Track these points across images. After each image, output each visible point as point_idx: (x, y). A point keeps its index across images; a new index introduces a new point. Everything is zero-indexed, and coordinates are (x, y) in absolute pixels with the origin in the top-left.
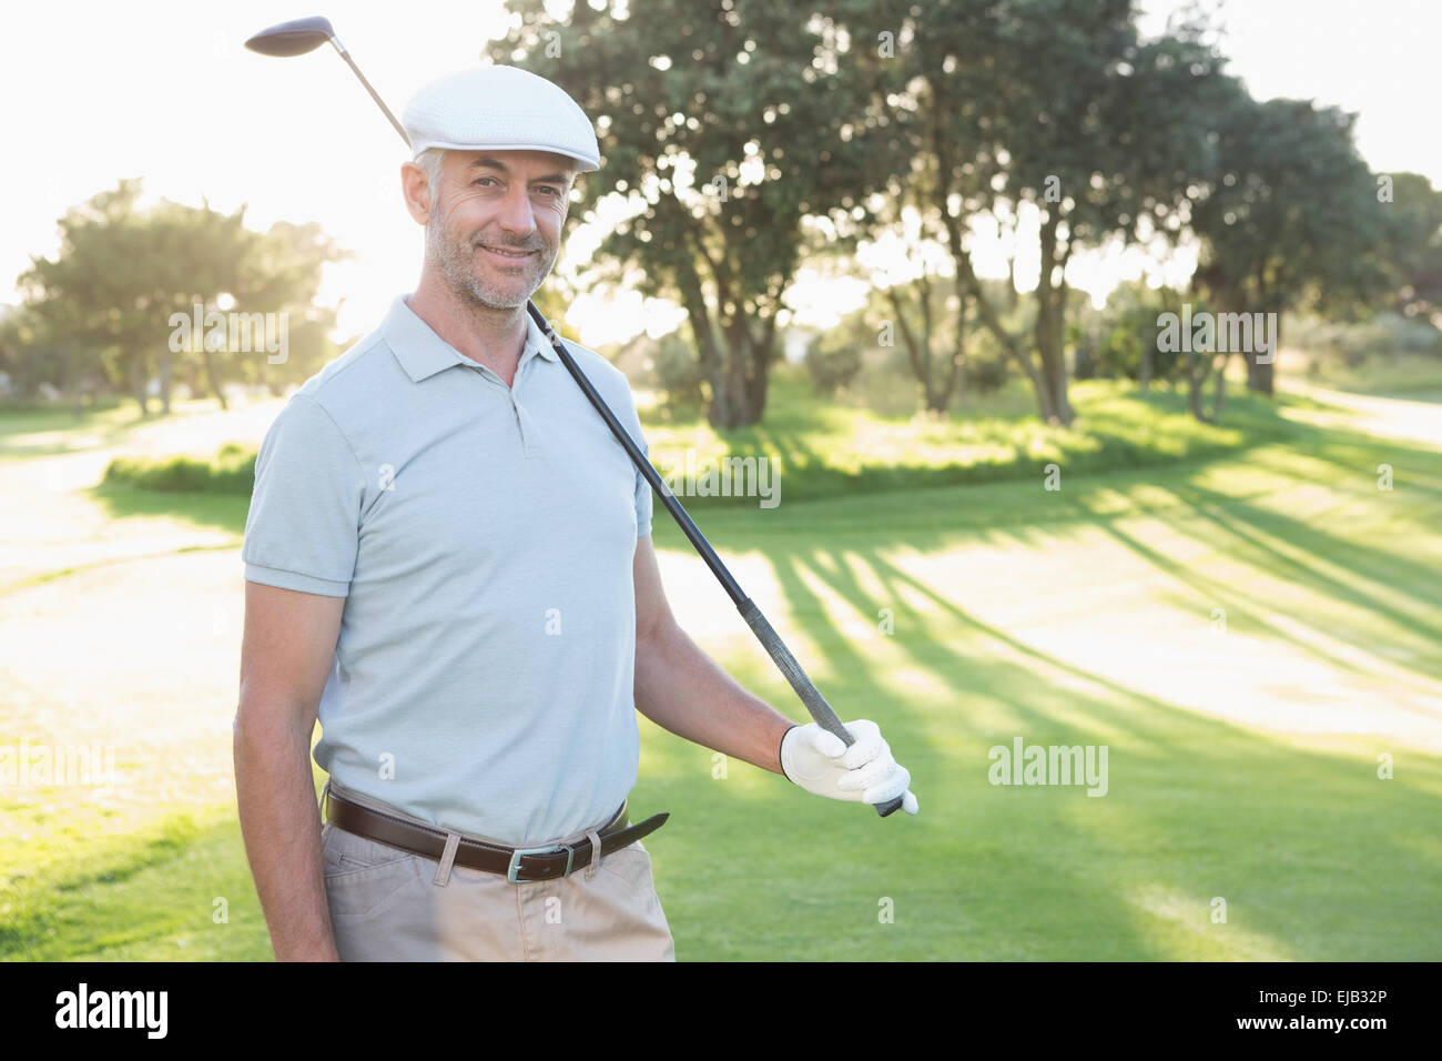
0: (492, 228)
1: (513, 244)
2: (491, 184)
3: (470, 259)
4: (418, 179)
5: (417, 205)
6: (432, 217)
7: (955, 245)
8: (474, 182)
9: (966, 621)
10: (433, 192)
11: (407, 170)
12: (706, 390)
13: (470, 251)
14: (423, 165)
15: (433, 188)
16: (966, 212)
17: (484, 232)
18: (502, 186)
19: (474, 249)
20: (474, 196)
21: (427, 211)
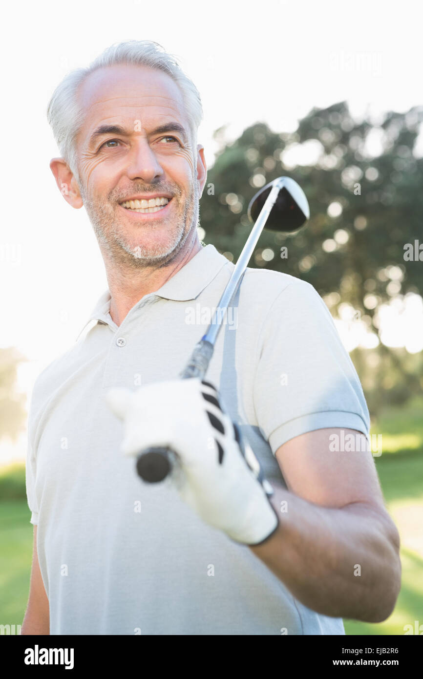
11: (54, 166)
18: (125, 144)
19: (114, 209)
20: (101, 160)
21: (79, 195)
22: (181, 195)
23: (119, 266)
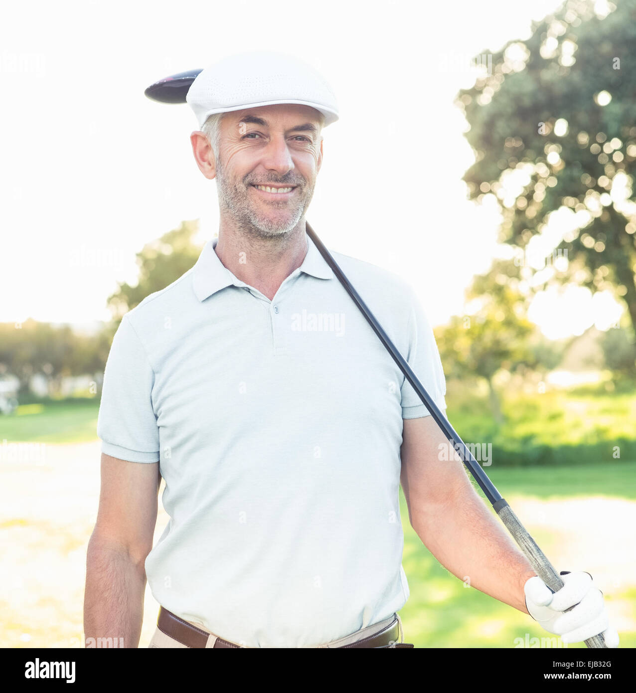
0: (260, 169)
1: (276, 180)
2: (257, 136)
3: (245, 196)
4: (204, 145)
5: (205, 164)
6: (217, 171)
8: (244, 137)
10: (215, 150)
11: (195, 137)
13: (244, 189)
14: (205, 132)
15: (215, 148)
17: (253, 174)
18: (265, 137)
19: (247, 188)
20: (244, 147)
21: (213, 168)
22: (305, 185)
23: (247, 236)
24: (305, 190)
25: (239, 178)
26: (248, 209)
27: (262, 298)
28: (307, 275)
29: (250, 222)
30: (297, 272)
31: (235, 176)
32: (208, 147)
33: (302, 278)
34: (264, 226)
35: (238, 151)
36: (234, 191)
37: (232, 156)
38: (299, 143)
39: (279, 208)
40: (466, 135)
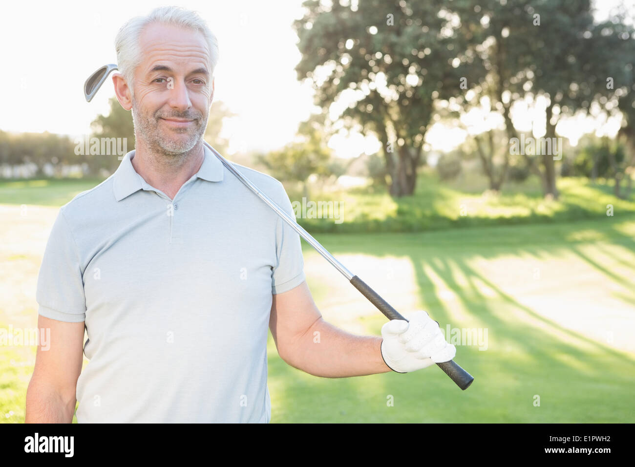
0: (166, 107)
2: (163, 81)
3: (155, 127)
4: (123, 84)
5: (124, 98)
6: (133, 105)
7: (506, 114)
8: (153, 81)
9: (507, 299)
10: (131, 89)
11: (116, 77)
12: (388, 179)
14: (123, 75)
15: (131, 87)
16: (512, 101)
19: (157, 121)
20: (152, 90)
21: (130, 102)
24: (200, 123)
25: (150, 113)
26: (158, 136)
27: (165, 198)
28: (202, 180)
29: (159, 145)
30: (194, 178)
31: (147, 112)
32: (125, 86)
33: (198, 182)
34: (170, 147)
35: (149, 93)
36: (147, 123)
37: (143, 97)
38: (196, 86)
39: (181, 133)
40: (297, 45)
